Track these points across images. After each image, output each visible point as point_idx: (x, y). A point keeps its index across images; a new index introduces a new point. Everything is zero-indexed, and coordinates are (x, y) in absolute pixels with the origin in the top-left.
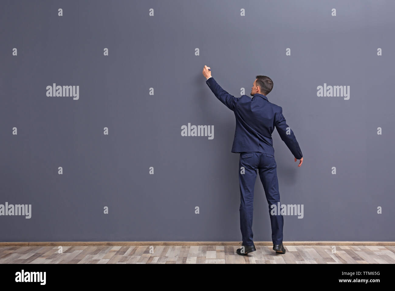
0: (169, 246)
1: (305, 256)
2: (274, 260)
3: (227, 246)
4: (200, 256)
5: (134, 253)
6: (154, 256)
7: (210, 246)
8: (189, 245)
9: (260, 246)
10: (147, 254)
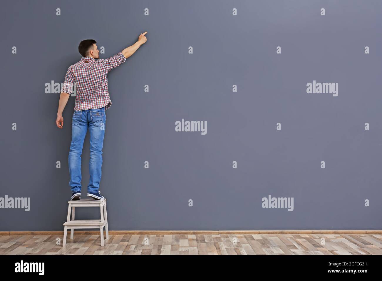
0: (144, 235)
1: (270, 244)
2: (242, 247)
3: (198, 235)
4: (174, 244)
5: (111, 242)
6: (131, 245)
7: (182, 235)
8: (163, 234)
9: (228, 235)
10: (123, 242)
